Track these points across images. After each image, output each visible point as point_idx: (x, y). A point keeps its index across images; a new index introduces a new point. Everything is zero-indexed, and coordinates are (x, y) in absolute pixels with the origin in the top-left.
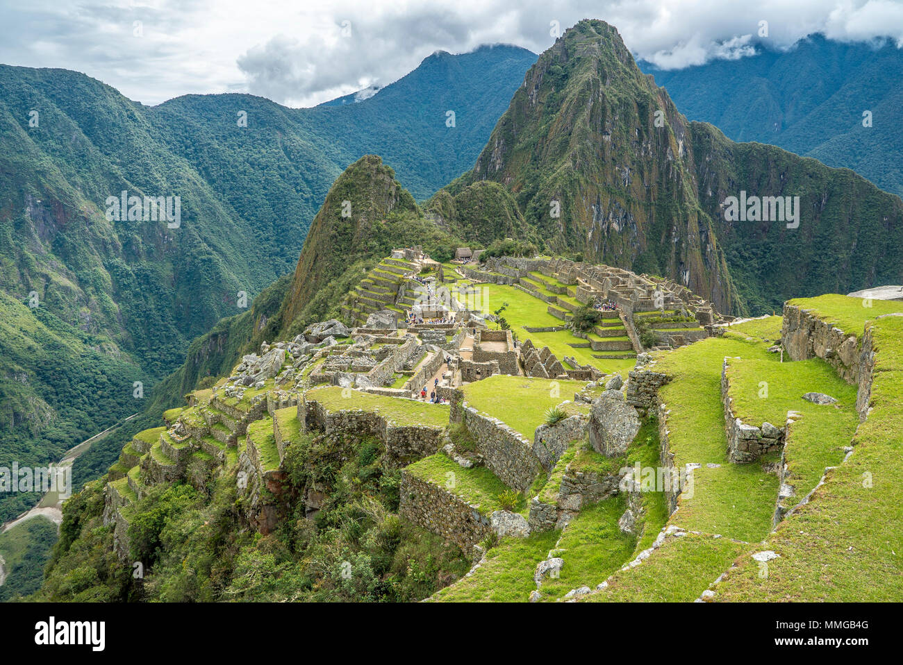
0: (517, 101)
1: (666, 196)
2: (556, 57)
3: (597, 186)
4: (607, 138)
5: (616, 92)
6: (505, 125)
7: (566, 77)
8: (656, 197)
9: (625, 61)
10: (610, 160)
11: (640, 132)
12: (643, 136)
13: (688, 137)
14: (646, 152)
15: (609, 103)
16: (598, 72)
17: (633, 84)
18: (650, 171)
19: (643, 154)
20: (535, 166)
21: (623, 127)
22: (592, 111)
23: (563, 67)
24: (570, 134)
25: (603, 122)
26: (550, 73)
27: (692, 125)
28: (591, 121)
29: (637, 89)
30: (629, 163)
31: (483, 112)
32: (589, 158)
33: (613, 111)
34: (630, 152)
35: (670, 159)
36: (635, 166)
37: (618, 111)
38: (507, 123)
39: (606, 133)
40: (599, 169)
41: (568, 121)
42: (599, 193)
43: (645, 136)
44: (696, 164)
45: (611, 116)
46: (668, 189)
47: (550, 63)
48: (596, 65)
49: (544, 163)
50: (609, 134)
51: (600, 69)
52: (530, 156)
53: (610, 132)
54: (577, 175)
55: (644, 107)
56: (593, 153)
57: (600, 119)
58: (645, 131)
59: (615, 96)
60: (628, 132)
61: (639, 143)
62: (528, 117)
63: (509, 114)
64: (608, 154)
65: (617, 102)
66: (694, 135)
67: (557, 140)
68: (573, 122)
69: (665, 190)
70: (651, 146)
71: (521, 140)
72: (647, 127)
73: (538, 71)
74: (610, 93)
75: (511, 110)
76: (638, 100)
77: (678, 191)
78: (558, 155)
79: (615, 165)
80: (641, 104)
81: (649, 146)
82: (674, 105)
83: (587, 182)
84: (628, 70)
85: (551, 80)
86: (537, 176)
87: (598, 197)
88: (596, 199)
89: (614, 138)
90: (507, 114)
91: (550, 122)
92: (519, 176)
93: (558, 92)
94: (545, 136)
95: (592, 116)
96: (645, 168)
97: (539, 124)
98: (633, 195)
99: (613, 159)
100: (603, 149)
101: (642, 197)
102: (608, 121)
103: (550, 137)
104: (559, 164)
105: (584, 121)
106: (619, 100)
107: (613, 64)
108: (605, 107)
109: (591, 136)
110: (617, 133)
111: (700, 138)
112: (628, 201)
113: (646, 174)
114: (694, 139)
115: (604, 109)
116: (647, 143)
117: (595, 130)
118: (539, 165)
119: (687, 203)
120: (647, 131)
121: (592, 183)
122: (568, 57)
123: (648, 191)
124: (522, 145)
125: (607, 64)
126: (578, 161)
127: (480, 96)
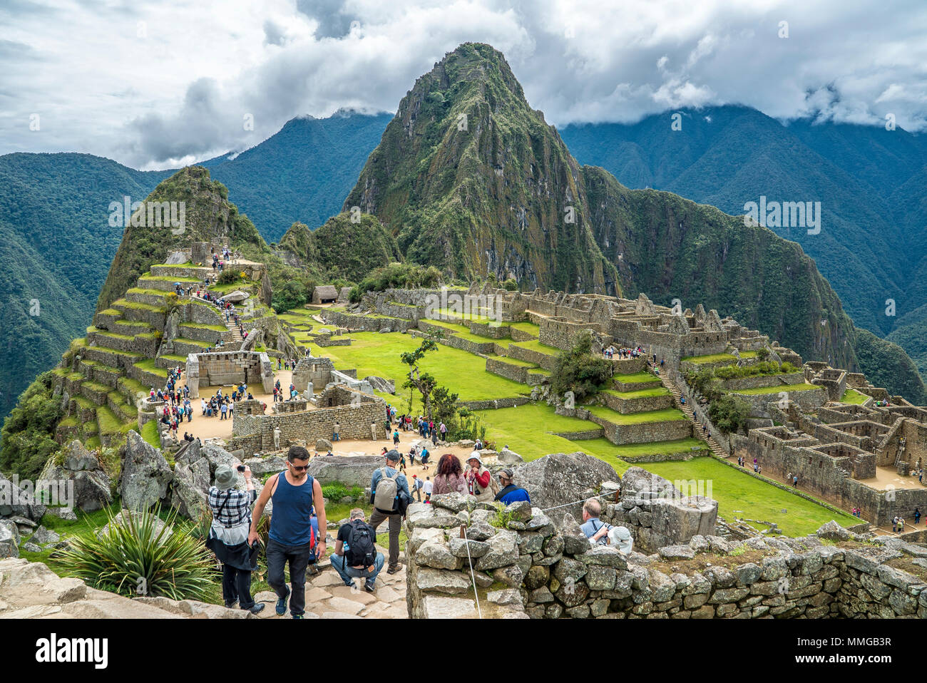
0: (391, 134)
1: (567, 241)
2: (435, 83)
3: (491, 228)
4: (499, 173)
5: (507, 121)
6: (376, 162)
7: (448, 105)
8: (556, 244)
9: (513, 90)
10: (503, 198)
11: (534, 168)
12: (538, 173)
13: (581, 182)
14: (542, 192)
15: (500, 132)
16: (486, 98)
17: (525, 115)
18: (548, 213)
19: (539, 194)
20: (414, 207)
21: (517, 161)
22: (481, 140)
23: (443, 94)
24: (456, 167)
25: (494, 153)
26: (429, 100)
27: (585, 169)
28: (480, 151)
29: (529, 120)
30: (525, 202)
31: (350, 177)
32: (480, 195)
33: (505, 141)
34: (525, 191)
35: (570, 200)
36: (532, 206)
37: (511, 143)
38: (378, 160)
39: (497, 166)
40: (491, 209)
41: (454, 152)
42: (493, 236)
43: (541, 173)
44: (592, 211)
45: (503, 147)
46: (569, 235)
47: (428, 89)
48: (483, 89)
49: (426, 202)
50: (501, 168)
51: (488, 94)
52: (408, 196)
53: (503, 166)
54: (467, 213)
55: (538, 140)
56: (484, 189)
57: (491, 150)
58: (541, 167)
59: (505, 125)
60: (522, 167)
61: (535, 180)
62: (404, 151)
63: (382, 149)
64: (501, 190)
65: (509, 132)
66: (587, 180)
67: (440, 175)
68: (459, 152)
69: (566, 236)
70: (548, 184)
71: (396, 178)
72: (543, 163)
73: (415, 99)
74: (501, 122)
75: (384, 145)
76: (532, 132)
77: (580, 237)
78: (442, 191)
79: (509, 205)
80: (535, 136)
81: (546, 184)
82: (566, 146)
83: (479, 222)
84: (518, 99)
85: (431, 107)
86: (418, 217)
87: (493, 241)
88: (490, 243)
89: (506, 173)
90: (379, 149)
91: (431, 155)
92: (395, 220)
93: (439, 121)
94: (425, 172)
95: (481, 146)
96: (543, 210)
97: (417, 159)
98: (530, 241)
99: (507, 198)
100: (495, 185)
101: (541, 242)
102: (499, 152)
103: (431, 172)
104: (445, 201)
105: (472, 151)
106: (511, 129)
107: (502, 91)
108: (496, 136)
109: (482, 168)
110: (510, 168)
111: (593, 185)
112: (526, 247)
113: (544, 216)
114: (587, 184)
115: (495, 139)
116: (543, 181)
117: (485, 163)
118: (419, 205)
119: (591, 250)
120: (543, 168)
121: (484, 223)
122: (449, 82)
123: (547, 236)
124: (397, 184)
125: (495, 89)
126: (468, 196)
127: (346, 160)
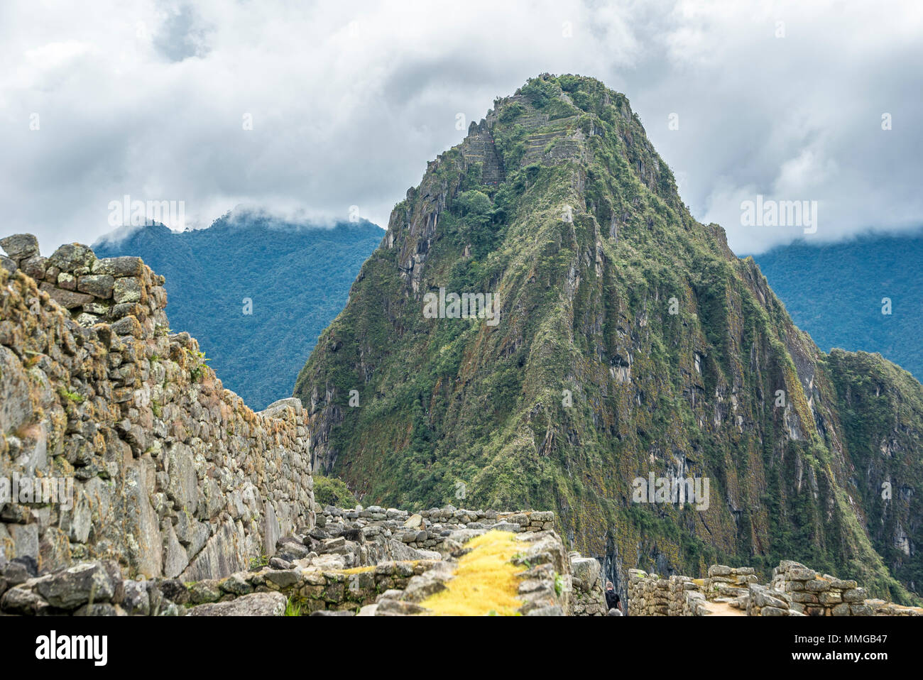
0: (371, 287)
1: (794, 539)
2: (471, 169)
3: (604, 504)
4: (622, 375)
5: (637, 255)
6: (335, 350)
7: (501, 219)
8: (767, 545)
9: (652, 181)
10: (633, 434)
11: (705, 361)
12: (714, 374)
13: (824, 390)
14: (725, 418)
15: (622, 280)
16: (588, 204)
17: (679, 239)
18: (742, 469)
19: (718, 422)
20: (426, 455)
21: (662, 348)
22: (578, 301)
23: (491, 195)
24: (521, 364)
25: (608, 329)
26: (458, 210)
27: (833, 359)
28: (575, 326)
29: (689, 250)
30: (684, 445)
31: (255, 374)
32: (578, 427)
33: (634, 301)
34: (684, 416)
35: (794, 437)
36: (701, 453)
37: (647, 305)
38: (341, 345)
39: (619, 362)
40: (605, 459)
41: (515, 328)
42: (612, 524)
43: (721, 374)
44: (855, 462)
45: (629, 316)
46: (797, 521)
47: (457, 183)
48: (580, 184)
49: (453, 445)
50: (625, 365)
51: (593, 195)
52: (411, 430)
53: (629, 359)
54: (549, 470)
55: (711, 297)
56: (587, 413)
57: (600, 322)
58: (721, 359)
59: (635, 264)
60: (674, 361)
61: (707, 389)
62: (401, 326)
63: (350, 320)
64: (626, 415)
65: (644, 281)
66: (841, 386)
67: (486, 381)
68: (528, 330)
69: (788, 524)
70: (740, 400)
71: (382, 388)
72: (724, 350)
73: (425, 207)
74: (623, 257)
75: (354, 310)
76: (697, 278)
77: (827, 528)
78: (490, 419)
79: (647, 449)
80: (706, 288)
81: (734, 399)
82: (782, 305)
83: (577, 491)
84: (662, 203)
85: (461, 226)
86: (435, 480)
87: (610, 536)
88: (603, 540)
89: (639, 375)
90: (343, 321)
91: (464, 335)
92: (380, 487)
93: (481, 257)
94: (450, 373)
95: (578, 314)
96: (728, 461)
97: (430, 344)
98: (701, 536)
99: (641, 433)
100: (611, 404)
101: (726, 540)
102: (621, 329)
103: (464, 375)
104: (497, 441)
105: (558, 326)
106: (647, 274)
107: (625, 185)
108: (612, 291)
109: (580, 365)
110: (647, 364)
111: (857, 396)
112: (691, 551)
113: (731, 476)
114: (841, 396)
115: (609, 296)
116: (727, 393)
117: (589, 353)
118: (437, 453)
119: (857, 563)
120: (725, 360)
121: (589, 494)
122: (503, 169)
123: (743, 525)
124: (385, 401)
125: (609, 183)
126: (550, 431)
127: (249, 332)
